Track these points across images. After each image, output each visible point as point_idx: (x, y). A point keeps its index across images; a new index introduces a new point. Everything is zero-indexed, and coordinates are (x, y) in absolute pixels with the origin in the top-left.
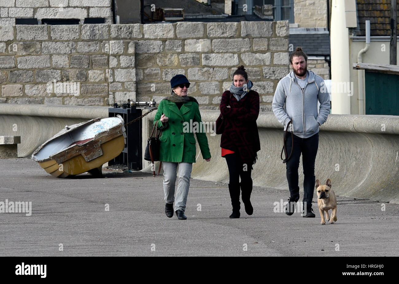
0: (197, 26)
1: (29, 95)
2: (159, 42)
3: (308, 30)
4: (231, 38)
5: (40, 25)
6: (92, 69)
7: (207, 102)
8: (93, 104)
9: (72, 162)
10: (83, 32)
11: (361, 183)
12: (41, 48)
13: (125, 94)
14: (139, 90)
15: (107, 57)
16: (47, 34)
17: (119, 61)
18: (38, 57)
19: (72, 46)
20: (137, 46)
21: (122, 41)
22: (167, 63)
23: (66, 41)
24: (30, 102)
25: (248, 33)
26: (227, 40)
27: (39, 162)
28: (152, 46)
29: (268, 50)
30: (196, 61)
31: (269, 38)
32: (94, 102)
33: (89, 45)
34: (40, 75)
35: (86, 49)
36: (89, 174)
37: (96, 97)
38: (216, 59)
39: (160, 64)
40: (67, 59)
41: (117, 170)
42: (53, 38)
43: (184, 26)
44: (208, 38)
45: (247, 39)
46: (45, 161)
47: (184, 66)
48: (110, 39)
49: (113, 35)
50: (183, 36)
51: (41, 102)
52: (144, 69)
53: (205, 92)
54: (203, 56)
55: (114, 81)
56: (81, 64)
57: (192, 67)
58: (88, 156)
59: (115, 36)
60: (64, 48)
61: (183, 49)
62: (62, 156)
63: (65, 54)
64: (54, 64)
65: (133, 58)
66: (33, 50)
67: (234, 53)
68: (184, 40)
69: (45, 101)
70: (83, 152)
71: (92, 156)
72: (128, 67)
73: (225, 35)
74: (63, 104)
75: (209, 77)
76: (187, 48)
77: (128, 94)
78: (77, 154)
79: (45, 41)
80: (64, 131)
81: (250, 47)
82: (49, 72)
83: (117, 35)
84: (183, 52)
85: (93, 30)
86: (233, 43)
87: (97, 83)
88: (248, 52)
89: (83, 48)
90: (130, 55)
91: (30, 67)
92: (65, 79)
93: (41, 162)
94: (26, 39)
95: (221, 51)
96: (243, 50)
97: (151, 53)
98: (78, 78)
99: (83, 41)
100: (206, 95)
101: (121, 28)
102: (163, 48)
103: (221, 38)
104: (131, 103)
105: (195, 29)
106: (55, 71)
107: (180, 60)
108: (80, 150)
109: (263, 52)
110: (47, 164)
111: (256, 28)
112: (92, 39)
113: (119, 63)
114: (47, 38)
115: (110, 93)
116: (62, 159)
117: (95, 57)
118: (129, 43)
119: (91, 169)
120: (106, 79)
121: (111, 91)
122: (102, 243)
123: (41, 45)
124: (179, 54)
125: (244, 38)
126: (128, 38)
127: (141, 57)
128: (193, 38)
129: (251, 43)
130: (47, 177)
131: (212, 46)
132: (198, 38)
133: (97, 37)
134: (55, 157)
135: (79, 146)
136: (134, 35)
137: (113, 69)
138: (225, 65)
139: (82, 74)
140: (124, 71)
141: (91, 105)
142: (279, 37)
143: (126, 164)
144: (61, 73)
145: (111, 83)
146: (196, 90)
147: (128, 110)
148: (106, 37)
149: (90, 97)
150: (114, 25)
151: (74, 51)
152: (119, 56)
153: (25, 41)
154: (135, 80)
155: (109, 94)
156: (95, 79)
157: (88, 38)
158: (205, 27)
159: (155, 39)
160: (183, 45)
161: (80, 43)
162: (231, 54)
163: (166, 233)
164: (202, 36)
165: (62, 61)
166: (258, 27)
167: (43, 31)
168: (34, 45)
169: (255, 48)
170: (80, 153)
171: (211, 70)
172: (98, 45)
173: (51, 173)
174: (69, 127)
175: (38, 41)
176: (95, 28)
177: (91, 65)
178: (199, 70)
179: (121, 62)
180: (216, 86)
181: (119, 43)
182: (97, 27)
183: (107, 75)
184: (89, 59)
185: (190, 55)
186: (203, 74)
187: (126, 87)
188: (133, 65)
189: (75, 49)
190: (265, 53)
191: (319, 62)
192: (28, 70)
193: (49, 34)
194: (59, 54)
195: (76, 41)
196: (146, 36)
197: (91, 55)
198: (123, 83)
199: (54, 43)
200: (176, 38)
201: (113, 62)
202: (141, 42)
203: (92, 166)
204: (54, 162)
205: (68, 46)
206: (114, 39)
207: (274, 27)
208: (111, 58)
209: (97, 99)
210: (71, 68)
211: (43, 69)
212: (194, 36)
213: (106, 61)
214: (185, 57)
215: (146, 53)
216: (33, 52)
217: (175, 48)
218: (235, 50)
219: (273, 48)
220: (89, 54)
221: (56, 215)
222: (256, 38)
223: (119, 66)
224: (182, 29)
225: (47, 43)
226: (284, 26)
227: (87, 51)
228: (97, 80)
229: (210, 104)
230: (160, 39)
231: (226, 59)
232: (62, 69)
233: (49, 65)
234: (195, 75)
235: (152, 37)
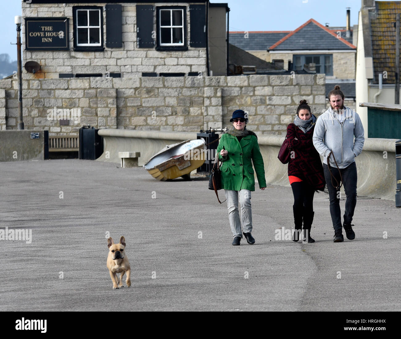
0: (263, 78)
1: (150, 124)
2: (238, 89)
3: (342, 80)
4: (286, 85)
5: (158, 77)
6: (192, 106)
7: (270, 129)
8: (193, 130)
9: (170, 170)
10: (187, 82)
11: (363, 185)
12: (158, 93)
13: (215, 124)
14: (224, 121)
15: (202, 99)
16: (162, 83)
17: (210, 101)
18: (156, 98)
19: (179, 91)
20: (223, 91)
21: (213, 88)
22: (243, 102)
23: (175, 88)
24: (151, 129)
25: (298, 82)
26: (284, 87)
27: (147, 170)
28: (233, 91)
29: (311, 94)
30: (263, 102)
31: (312, 86)
32: (193, 129)
33: (191, 91)
34: (158, 111)
35: (188, 93)
36: (182, 178)
37: (195, 125)
38: (276, 100)
39: (238, 103)
40: (176, 100)
41: (202, 175)
42: (166, 86)
43: (255, 78)
44: (270, 85)
45: (297, 87)
46: (151, 169)
47: (255, 105)
48: (204, 87)
49: (207, 83)
50: (254, 84)
51: (158, 129)
52: (227, 107)
53: (269, 122)
54: (267, 98)
55: (207, 115)
56: (185, 103)
57: (260, 105)
58: (181, 166)
59: (208, 85)
60: (174, 93)
61: (254, 93)
62: (162, 166)
63: (174, 96)
64: (167, 103)
65: (220, 99)
66: (152, 94)
67: (288, 96)
68: (255, 87)
69: (161, 128)
70: (177, 164)
71: (183, 166)
72: (217, 105)
73: (282, 84)
74: (173, 130)
75: (271, 112)
76: (256, 93)
77: (217, 123)
78: (173, 165)
79: (161, 88)
80: (165, 149)
81: (299, 92)
82: (164, 109)
83: (209, 83)
84: (254, 95)
85: (193, 80)
86: (287, 90)
87: (196, 116)
88: (297, 95)
89: (187, 93)
90: (218, 97)
91: (151, 105)
92: (174, 114)
93: (149, 170)
94: (148, 86)
95: (280, 94)
96: (294, 94)
97: (232, 96)
98: (183, 113)
99: (186, 87)
100: (269, 124)
101: (212, 79)
102: (241, 93)
103: (279, 86)
104: (212, 130)
105: (262, 80)
106: (167, 108)
107: (252, 101)
108: (175, 162)
109: (308, 95)
110: (153, 172)
111: (303, 79)
112: (193, 87)
113: (211, 103)
114: (162, 86)
115: (205, 123)
116: (163, 168)
117: (195, 98)
118: (217, 89)
119: (183, 175)
120: (202, 114)
121: (205, 122)
122: (174, 228)
123: (158, 91)
124: (251, 96)
125: (295, 86)
126: (217, 86)
127: (225, 99)
128: (260, 86)
129: (300, 89)
130: (153, 180)
131: (273, 91)
132: (264, 86)
133: (196, 85)
134: (158, 167)
135: (174, 159)
136: (221, 84)
137: (207, 107)
138: (282, 104)
139: (186, 110)
140: (214, 108)
141: (192, 131)
142: (319, 85)
143: (208, 171)
144: (172, 109)
145: (206, 116)
146: (263, 121)
147: (210, 135)
148: (202, 85)
149: (191, 125)
150: (208, 77)
151: (180, 95)
152: (211, 98)
153: (147, 88)
154: (221, 114)
155: (203, 124)
156: (195, 113)
157: (190, 86)
158: (269, 78)
159: (235, 87)
160: (254, 91)
161: (184, 89)
162: (286, 97)
163: (220, 221)
164: (266, 84)
165: (172, 101)
166: (304, 78)
167: (159, 81)
168: (154, 90)
169: (303, 93)
170: (175, 164)
171: (273, 107)
172: (197, 90)
173: (156, 178)
174: (169, 146)
175: (156, 88)
176: (194, 79)
177: (192, 104)
178: (264, 107)
179: (212, 102)
180: (276, 118)
181: (211, 89)
182: (196, 79)
183: (203, 111)
184: (190, 100)
185: (259, 97)
186: (267, 110)
187: (215, 119)
188: (220, 104)
189: (181, 93)
190: (309, 96)
191: (350, 102)
192: (149, 107)
193: (163, 83)
194: (170, 97)
195: (182, 88)
196: (229, 85)
197: (192, 97)
198: (213, 116)
199: (167, 89)
200: (249, 86)
201: (207, 102)
202: (225, 88)
203: (184, 173)
204: (157, 170)
205: (176, 91)
206: (208, 86)
207: (315, 79)
208: (205, 99)
209: (196, 127)
210: (178, 106)
211: (159, 107)
212: (262, 85)
213: (202, 102)
214: (255, 98)
215: (229, 96)
216: (153, 95)
217: (248, 93)
218: (289, 94)
219: (315, 93)
220: (191, 97)
221: (150, 208)
222: (303, 86)
223: (210, 105)
224: (253, 79)
225: (162, 89)
226: (322, 78)
227: (189, 94)
228: (196, 114)
229: (272, 130)
230: (238, 87)
231: (283, 100)
232: (172, 107)
233: (163, 104)
234: (262, 111)
235: (233, 85)
